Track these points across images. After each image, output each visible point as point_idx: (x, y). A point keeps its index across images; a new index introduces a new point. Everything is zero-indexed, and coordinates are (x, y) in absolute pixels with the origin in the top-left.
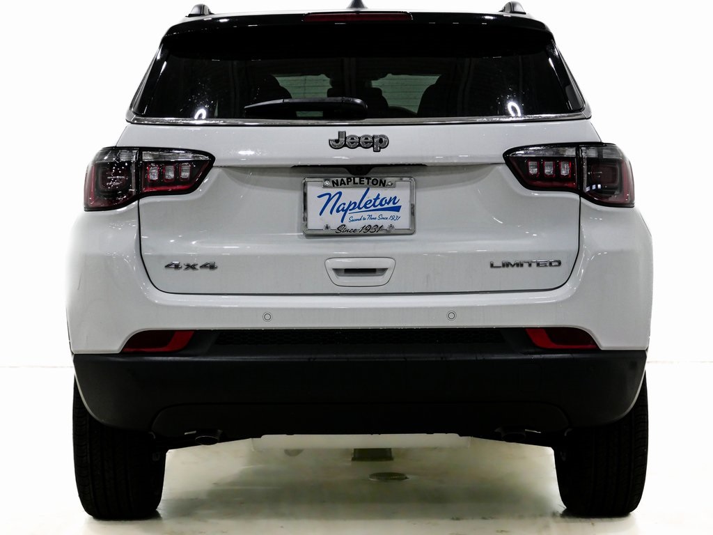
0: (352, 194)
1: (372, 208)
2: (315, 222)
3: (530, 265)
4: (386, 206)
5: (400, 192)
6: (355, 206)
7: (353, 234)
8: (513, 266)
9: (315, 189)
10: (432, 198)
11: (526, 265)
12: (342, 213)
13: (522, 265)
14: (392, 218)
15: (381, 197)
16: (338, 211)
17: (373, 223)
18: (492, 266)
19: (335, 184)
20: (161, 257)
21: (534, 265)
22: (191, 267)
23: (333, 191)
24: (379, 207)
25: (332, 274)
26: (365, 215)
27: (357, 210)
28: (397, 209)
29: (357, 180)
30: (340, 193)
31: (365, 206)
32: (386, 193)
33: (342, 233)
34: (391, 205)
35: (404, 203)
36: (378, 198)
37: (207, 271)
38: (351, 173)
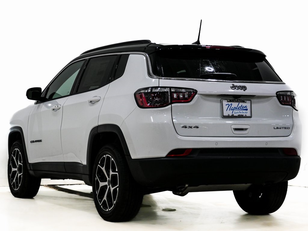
0: (235, 105)
1: (240, 109)
2: (225, 114)
3: (283, 128)
4: (244, 109)
5: (247, 104)
6: (235, 108)
7: (236, 117)
8: (279, 128)
9: (225, 102)
10: (257, 106)
11: (282, 128)
12: (232, 111)
13: (281, 128)
14: (246, 112)
15: (243, 106)
16: (231, 110)
17: (241, 114)
18: (274, 129)
19: (230, 101)
20: (181, 124)
21: (284, 128)
22: (191, 127)
23: (230, 103)
24: (242, 109)
25: (233, 130)
26: (238, 111)
27: (236, 110)
28: (247, 110)
29: (236, 100)
30: (232, 104)
31: (238, 109)
32: (244, 104)
33: (233, 117)
34: (245, 108)
35: (249, 108)
36: (242, 106)
37: (195, 129)
38: (234, 98)
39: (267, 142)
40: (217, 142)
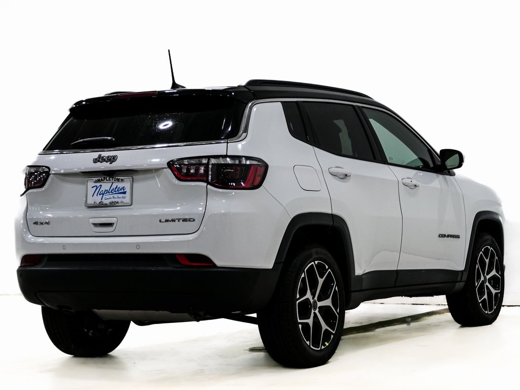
0: (106, 186)
1: (114, 193)
2: (91, 201)
3: (179, 221)
4: (120, 191)
5: (126, 184)
6: (107, 192)
7: (106, 206)
8: (170, 221)
9: (91, 184)
10: (142, 187)
11: (177, 221)
12: (102, 195)
13: (175, 221)
14: (123, 197)
15: (118, 187)
16: (100, 194)
17: (114, 200)
18: (160, 221)
19: (99, 181)
20: (32, 219)
21: (181, 221)
22: (42, 224)
23: (98, 184)
24: (117, 192)
25: (92, 226)
26: (111, 196)
27: (108, 194)
28: (125, 193)
29: (108, 178)
30: (101, 185)
31: (111, 192)
32: (120, 185)
33: (101, 206)
34: (122, 191)
35: (128, 190)
36: (117, 187)
37: (46, 225)
38: (104, 175)
39: (138, 245)
40: (64, 246)
